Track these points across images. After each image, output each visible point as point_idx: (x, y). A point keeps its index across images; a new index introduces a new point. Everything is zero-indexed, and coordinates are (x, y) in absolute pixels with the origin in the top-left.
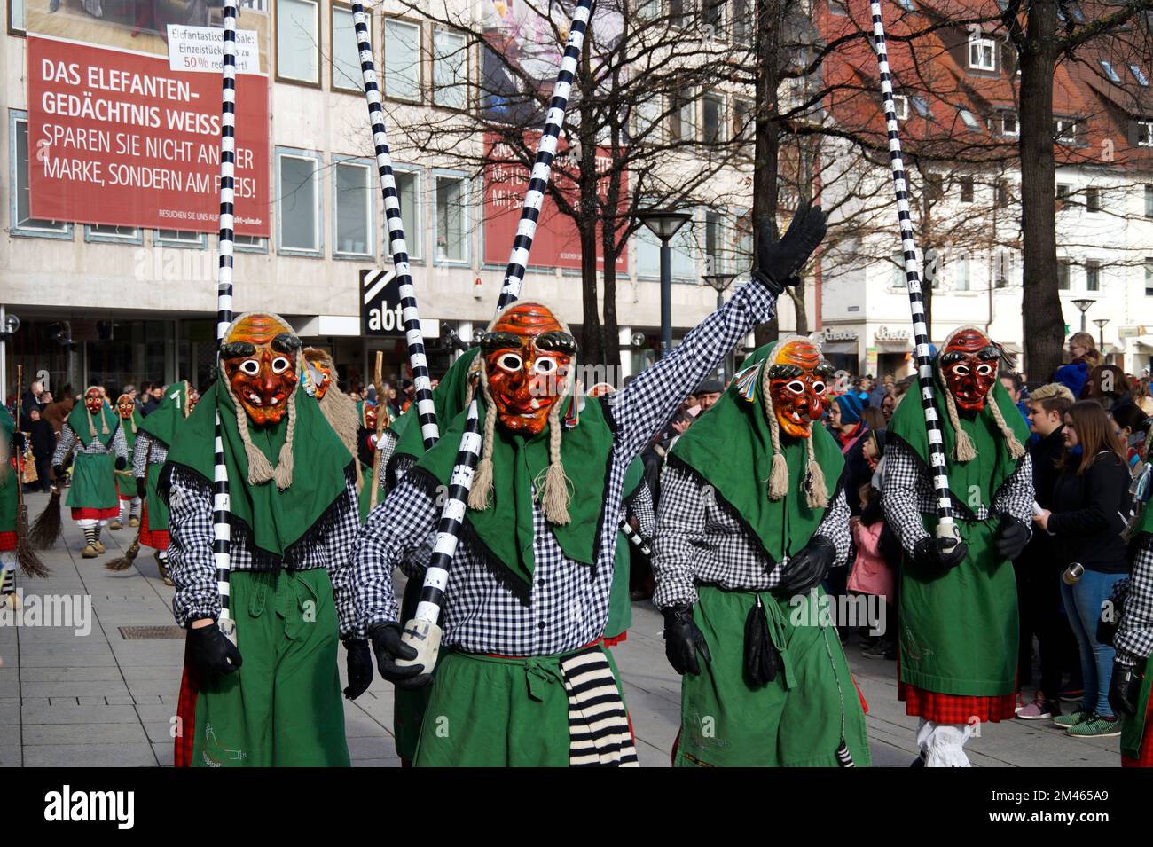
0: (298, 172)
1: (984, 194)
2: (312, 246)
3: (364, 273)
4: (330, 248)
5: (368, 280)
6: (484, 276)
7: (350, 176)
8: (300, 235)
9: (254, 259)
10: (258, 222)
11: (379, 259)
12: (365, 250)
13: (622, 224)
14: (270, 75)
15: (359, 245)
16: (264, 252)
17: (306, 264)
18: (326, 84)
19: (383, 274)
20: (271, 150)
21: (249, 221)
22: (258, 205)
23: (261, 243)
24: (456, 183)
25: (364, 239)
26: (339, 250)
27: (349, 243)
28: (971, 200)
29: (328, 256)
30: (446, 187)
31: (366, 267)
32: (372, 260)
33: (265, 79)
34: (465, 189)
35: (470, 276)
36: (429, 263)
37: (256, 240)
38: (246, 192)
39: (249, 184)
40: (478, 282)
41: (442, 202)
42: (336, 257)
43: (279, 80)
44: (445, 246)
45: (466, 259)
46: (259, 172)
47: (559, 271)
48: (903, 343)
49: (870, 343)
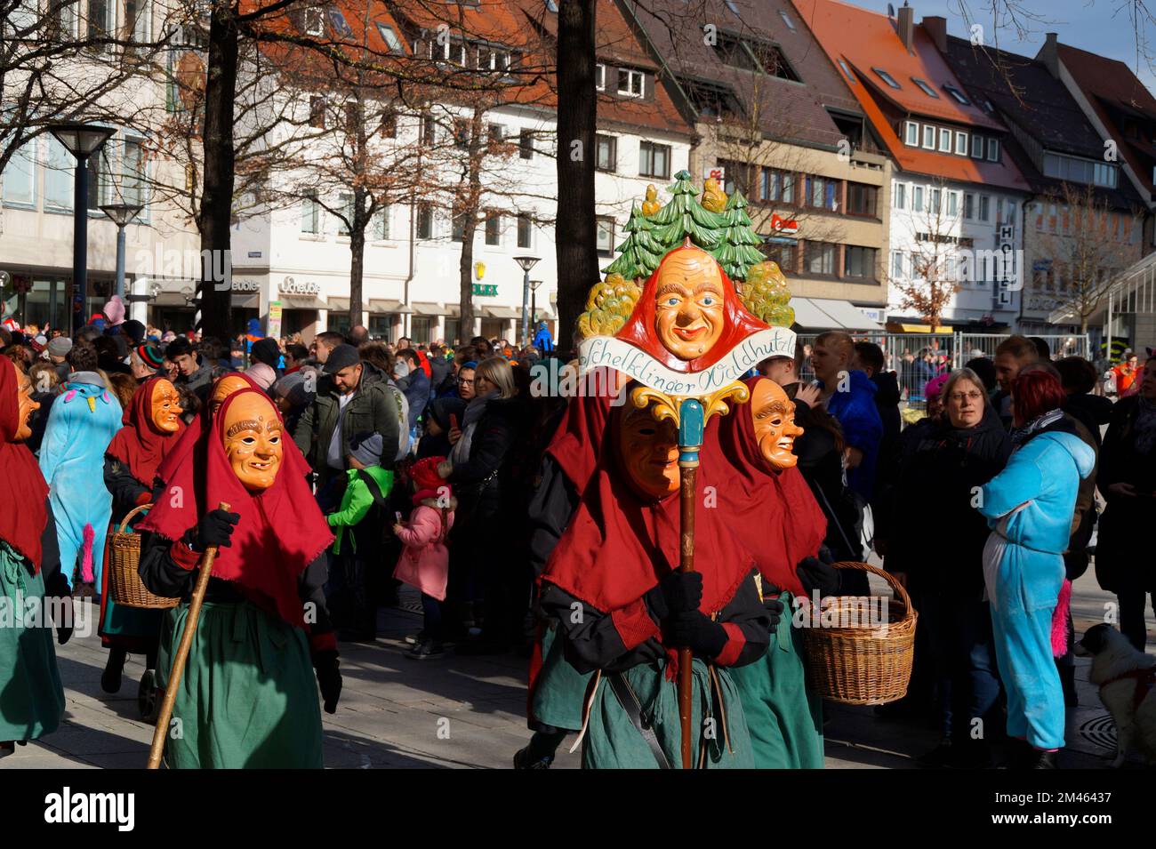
1: (409, 130)
48: (311, 298)
49: (273, 295)
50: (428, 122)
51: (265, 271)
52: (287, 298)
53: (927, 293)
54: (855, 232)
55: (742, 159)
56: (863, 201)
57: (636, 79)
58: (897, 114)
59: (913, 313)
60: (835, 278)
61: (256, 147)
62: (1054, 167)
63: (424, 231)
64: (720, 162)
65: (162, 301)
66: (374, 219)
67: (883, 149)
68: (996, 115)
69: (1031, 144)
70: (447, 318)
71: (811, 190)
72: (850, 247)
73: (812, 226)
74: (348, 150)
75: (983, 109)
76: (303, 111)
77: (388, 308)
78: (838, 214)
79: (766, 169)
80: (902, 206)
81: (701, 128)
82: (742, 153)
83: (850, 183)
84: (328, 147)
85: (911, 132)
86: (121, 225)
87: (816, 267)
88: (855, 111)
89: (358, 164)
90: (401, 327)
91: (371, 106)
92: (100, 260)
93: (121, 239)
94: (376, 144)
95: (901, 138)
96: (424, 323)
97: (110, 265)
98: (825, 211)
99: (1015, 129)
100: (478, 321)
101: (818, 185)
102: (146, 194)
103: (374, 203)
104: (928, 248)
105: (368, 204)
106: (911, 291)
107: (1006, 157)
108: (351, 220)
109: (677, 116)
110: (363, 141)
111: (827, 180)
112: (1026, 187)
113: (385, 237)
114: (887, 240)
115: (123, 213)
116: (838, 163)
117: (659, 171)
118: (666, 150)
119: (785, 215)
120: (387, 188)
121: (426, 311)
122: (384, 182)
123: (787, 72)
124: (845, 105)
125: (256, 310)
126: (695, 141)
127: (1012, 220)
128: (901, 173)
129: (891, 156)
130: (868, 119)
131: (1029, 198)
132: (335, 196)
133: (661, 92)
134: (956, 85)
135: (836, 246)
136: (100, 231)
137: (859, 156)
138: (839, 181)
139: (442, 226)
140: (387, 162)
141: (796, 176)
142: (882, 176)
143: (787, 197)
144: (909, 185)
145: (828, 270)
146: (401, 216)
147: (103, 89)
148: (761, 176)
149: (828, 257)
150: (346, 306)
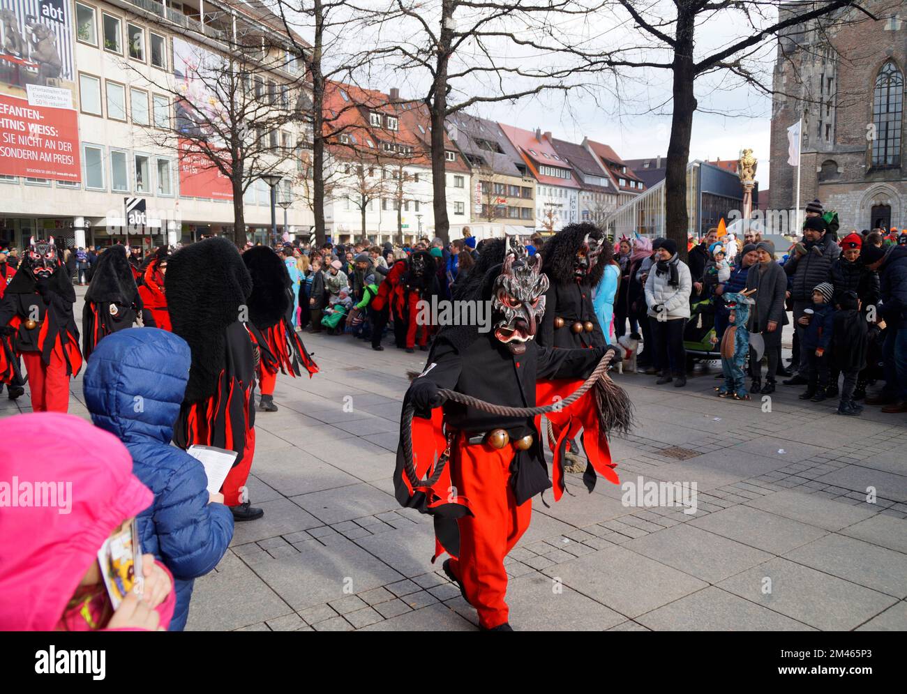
0: (93, 153)
1: (378, 173)
2: (101, 186)
3: (126, 199)
4: (110, 188)
5: (128, 202)
6: (179, 201)
7: (118, 157)
8: (96, 182)
9: (74, 191)
10: (75, 175)
11: (133, 192)
12: (126, 189)
13: (245, 180)
14: (78, 110)
15: (123, 187)
16: (79, 189)
17: (99, 195)
18: (105, 115)
19: (135, 199)
20: (80, 144)
21: (71, 175)
22: (76, 168)
23: (77, 185)
24: (166, 162)
25: (125, 184)
26: (114, 188)
27: (118, 186)
28: (373, 176)
29: (109, 191)
30: (161, 163)
31: (127, 196)
32: (130, 194)
33: (75, 112)
34: (170, 164)
35: (174, 202)
36: (155, 195)
37: (75, 183)
38: (69, 162)
39: (70, 158)
40: (177, 204)
41: (160, 169)
42: (113, 192)
43: (82, 112)
44: (162, 188)
45: (171, 194)
46: (75, 153)
47: (212, 200)
48: (348, 231)
49: (336, 231)
50: (384, 171)
51: (333, 222)
52: (340, 231)
53: (549, 223)
54: (525, 203)
55: (488, 180)
56: (527, 193)
57: (452, 155)
58: (537, 164)
59: (545, 229)
60: (519, 218)
61: (329, 181)
62: (588, 180)
63: (384, 207)
64: (480, 181)
65: (299, 234)
66: (369, 204)
67: (533, 176)
68: (569, 162)
69: (580, 172)
70: (393, 236)
71: (510, 190)
72: (523, 209)
73: (511, 202)
74: (359, 182)
75: (564, 161)
76: (343, 169)
77: (374, 233)
78: (519, 197)
79: (495, 183)
80: (539, 194)
81: (473, 170)
82: (488, 179)
83: (523, 187)
84: (354, 180)
85: (542, 169)
86: (285, 209)
87: (512, 216)
88: (523, 163)
89: (363, 186)
90: (378, 239)
91: (366, 166)
92: (279, 221)
93: (285, 213)
94: (368, 179)
95: (538, 172)
96: (385, 237)
97: (282, 223)
98: (515, 196)
99: (575, 168)
100: (403, 237)
101: (512, 188)
102: (293, 198)
103: (369, 198)
104: (549, 207)
105: (366, 199)
106: (544, 222)
107: (572, 177)
108: (361, 205)
109: (465, 166)
110: (363, 178)
111: (515, 186)
112: (579, 187)
113: (372, 210)
114: (535, 205)
115: (286, 204)
116: (518, 181)
117: (460, 185)
118: (462, 178)
119: (502, 198)
120: (372, 193)
121: (386, 234)
122: (371, 191)
123: (500, 151)
124: (520, 161)
125: (330, 236)
126: (472, 175)
127: (575, 198)
128: (539, 183)
129: (535, 178)
130: (528, 167)
131: (580, 190)
132: (356, 196)
133: (460, 159)
134: (556, 154)
135: (519, 208)
136: (279, 211)
137: (525, 178)
138: (519, 187)
139: (390, 205)
140: (372, 185)
141: (505, 185)
142: (533, 185)
143: (502, 193)
144: (542, 187)
145: (516, 216)
146: (376, 203)
147: (277, 164)
148: (494, 185)
149: (516, 211)
150: (361, 233)
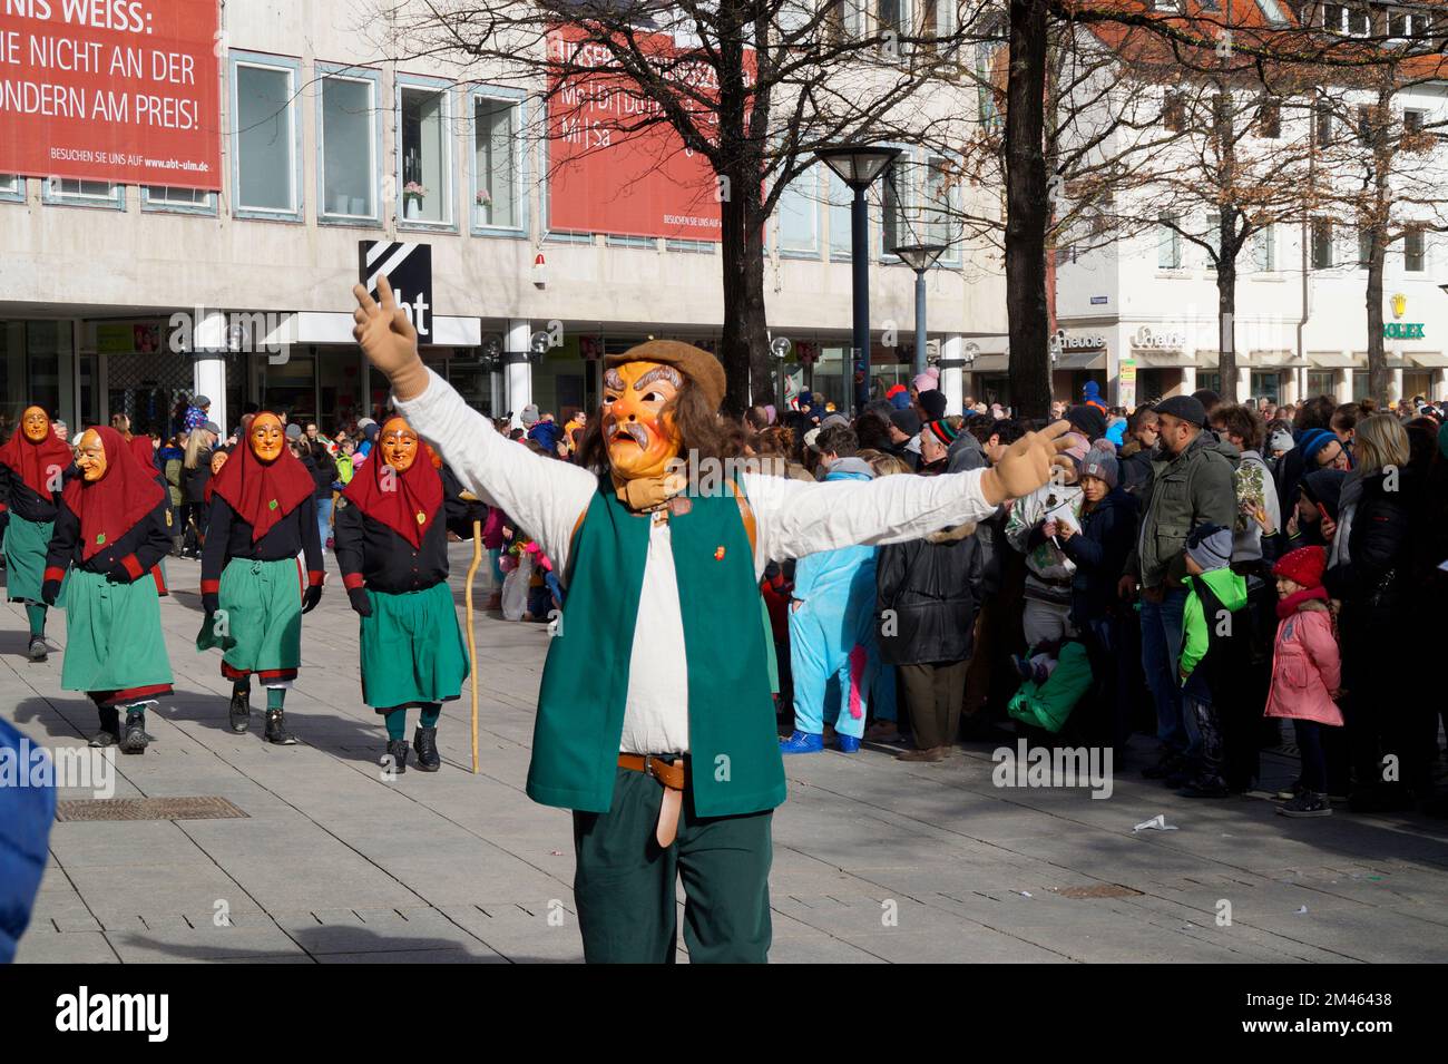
0: (263, 87)
1: (1297, 126)
3: (366, 246)
4: (314, 207)
5: (373, 255)
6: (547, 249)
7: (343, 97)
8: (267, 186)
9: (198, 222)
10: (204, 167)
11: (388, 222)
12: (366, 211)
15: (357, 202)
16: (214, 213)
17: (277, 233)
19: (395, 248)
20: (221, 57)
21: (190, 166)
22: (204, 141)
23: (208, 200)
24: (505, 108)
26: (327, 210)
27: (342, 201)
29: (311, 219)
30: (489, 114)
31: (368, 236)
32: (377, 226)
34: (519, 113)
35: (526, 251)
37: (200, 194)
39: (189, 110)
40: (539, 260)
41: (484, 134)
42: (324, 222)
44: (488, 205)
45: (520, 224)
46: (204, 90)
47: (661, 243)
48: (1175, 353)
49: (1123, 352)
51: (1112, 321)
52: (1143, 354)
61: (1094, 157)
63: (1321, 258)
65: (980, 366)
66: (1248, 245)
70: (1356, 371)
74: (1210, 157)
76: (1147, 110)
77: (1275, 361)
84: (1186, 154)
86: (920, 271)
89: (1225, 173)
90: (1294, 385)
91: (1241, 97)
93: (920, 288)
94: (1251, 147)
96: (1326, 378)
100: (1398, 373)
102: (955, 230)
103: (1247, 225)
105: (1239, 225)
108: (1217, 248)
110: (1229, 144)
113: (1269, 269)
115: (920, 256)
120: (1263, 204)
121: (1327, 362)
122: (1258, 195)
125: (1102, 373)
132: (1200, 219)
136: (890, 282)
139: (1346, 249)
140: (1262, 170)
146: (1289, 240)
147: (891, 100)
